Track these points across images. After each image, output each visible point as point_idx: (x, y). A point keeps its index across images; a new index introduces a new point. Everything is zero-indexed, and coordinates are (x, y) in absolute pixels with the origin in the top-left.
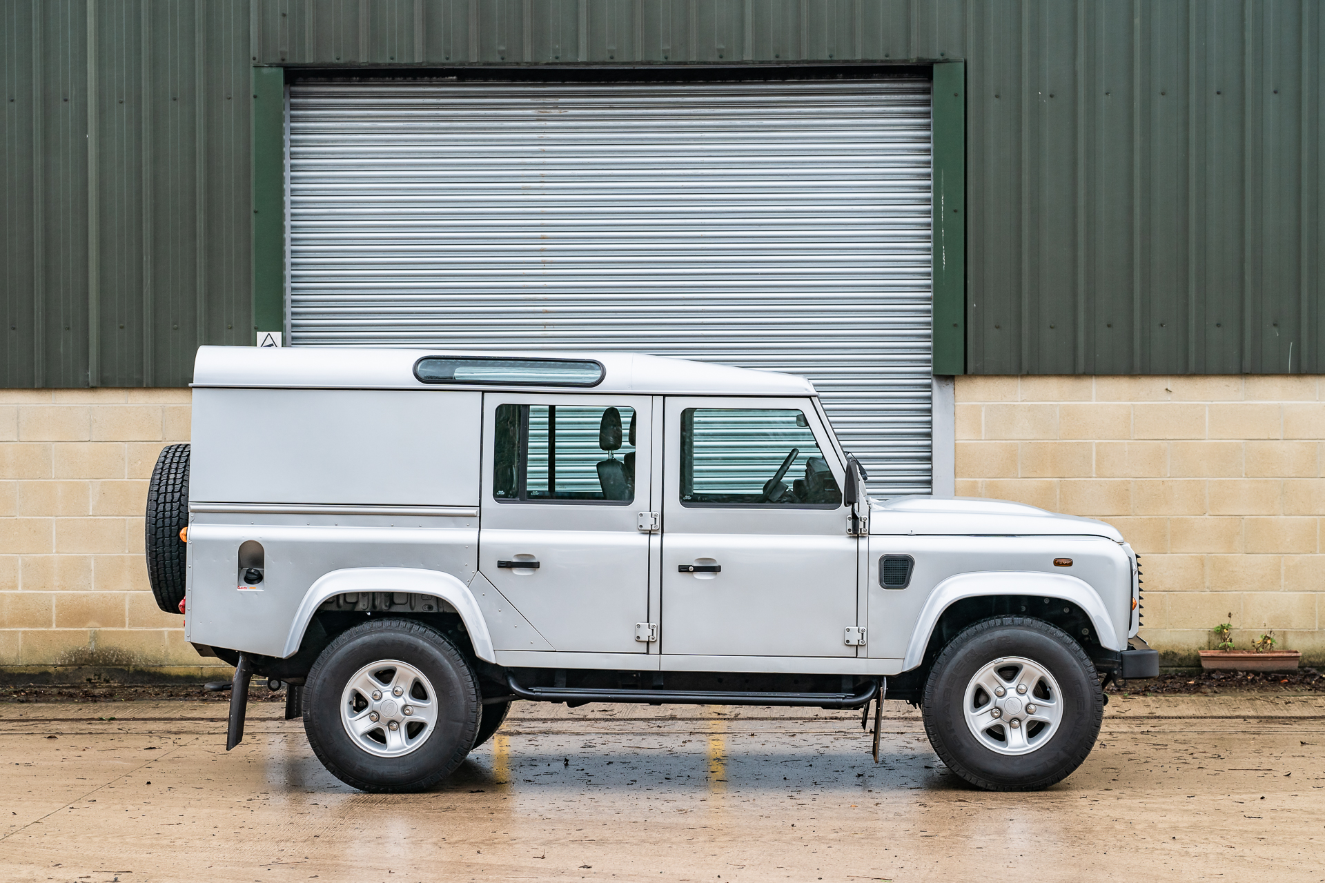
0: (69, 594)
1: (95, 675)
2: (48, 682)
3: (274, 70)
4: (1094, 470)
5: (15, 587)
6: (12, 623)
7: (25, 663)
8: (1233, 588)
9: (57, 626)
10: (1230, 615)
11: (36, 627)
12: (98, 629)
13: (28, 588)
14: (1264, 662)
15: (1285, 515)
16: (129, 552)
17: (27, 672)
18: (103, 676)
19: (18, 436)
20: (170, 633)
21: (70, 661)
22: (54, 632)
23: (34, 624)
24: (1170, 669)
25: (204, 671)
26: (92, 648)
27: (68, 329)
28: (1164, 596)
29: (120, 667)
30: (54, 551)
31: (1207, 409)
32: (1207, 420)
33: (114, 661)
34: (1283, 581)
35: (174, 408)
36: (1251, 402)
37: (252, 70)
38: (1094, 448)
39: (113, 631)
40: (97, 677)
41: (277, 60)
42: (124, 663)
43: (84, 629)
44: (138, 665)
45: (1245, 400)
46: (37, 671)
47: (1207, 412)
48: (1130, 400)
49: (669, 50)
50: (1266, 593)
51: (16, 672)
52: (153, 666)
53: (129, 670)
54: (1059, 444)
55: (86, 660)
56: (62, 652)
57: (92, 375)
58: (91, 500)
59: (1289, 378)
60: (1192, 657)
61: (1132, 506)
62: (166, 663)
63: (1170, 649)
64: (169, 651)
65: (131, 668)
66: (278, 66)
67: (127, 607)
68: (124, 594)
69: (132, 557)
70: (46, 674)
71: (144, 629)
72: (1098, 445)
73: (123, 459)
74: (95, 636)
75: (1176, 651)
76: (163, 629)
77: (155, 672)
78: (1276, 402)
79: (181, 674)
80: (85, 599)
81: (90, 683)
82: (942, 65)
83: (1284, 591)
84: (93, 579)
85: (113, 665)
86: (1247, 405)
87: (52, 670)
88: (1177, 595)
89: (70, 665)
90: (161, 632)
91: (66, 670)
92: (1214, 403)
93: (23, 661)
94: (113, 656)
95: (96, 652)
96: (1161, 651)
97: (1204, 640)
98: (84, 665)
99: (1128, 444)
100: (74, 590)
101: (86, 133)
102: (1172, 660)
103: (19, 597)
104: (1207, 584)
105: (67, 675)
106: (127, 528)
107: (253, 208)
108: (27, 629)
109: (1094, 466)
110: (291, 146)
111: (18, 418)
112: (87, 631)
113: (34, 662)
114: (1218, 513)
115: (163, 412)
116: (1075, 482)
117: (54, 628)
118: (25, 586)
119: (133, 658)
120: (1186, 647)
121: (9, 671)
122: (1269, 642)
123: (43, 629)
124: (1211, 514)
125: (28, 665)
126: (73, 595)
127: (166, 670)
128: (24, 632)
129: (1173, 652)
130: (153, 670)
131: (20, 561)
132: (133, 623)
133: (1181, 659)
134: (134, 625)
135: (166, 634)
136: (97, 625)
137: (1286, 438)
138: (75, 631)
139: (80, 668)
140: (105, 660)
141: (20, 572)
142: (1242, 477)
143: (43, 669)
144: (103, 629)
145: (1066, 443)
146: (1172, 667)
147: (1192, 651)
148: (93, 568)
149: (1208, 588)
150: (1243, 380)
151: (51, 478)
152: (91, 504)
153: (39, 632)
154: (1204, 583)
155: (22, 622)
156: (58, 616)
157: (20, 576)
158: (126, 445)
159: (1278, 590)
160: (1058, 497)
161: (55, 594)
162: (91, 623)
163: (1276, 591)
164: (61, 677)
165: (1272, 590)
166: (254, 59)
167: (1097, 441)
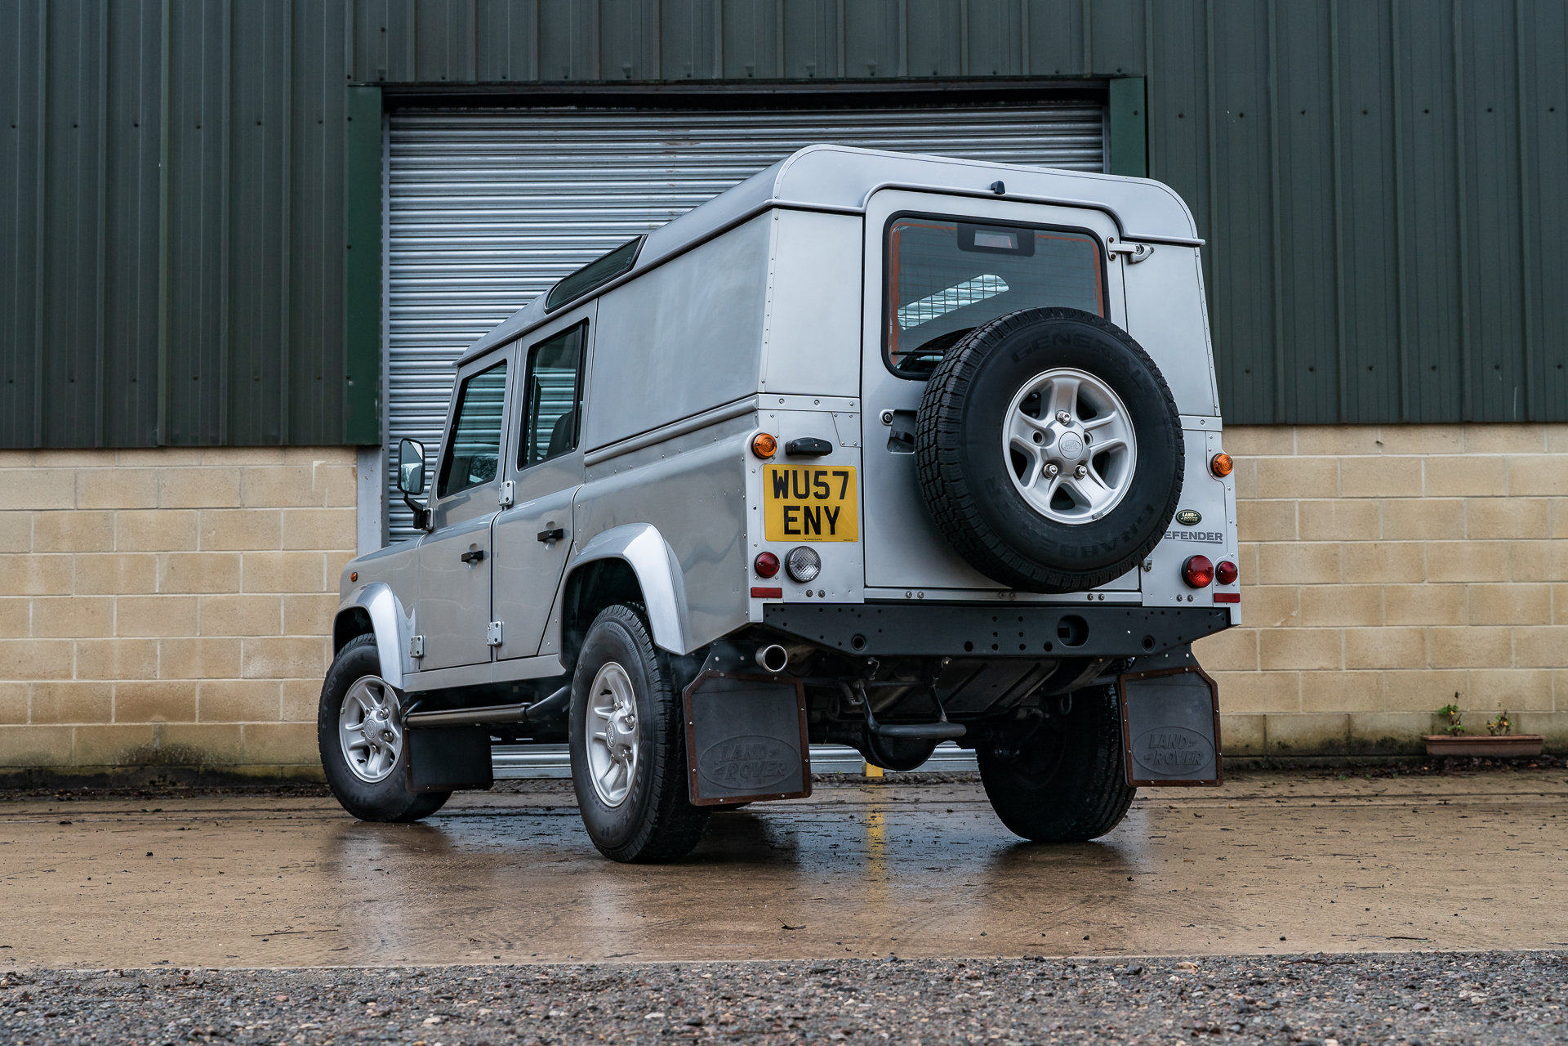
0: (131, 684)
1: (160, 777)
2: (104, 785)
3: (371, 89)
4: (1297, 532)
5: (69, 676)
6: (65, 717)
7: (79, 764)
8: (1458, 665)
9: (117, 721)
10: (1457, 695)
11: (93, 722)
12: (163, 724)
13: (84, 677)
14: (1503, 747)
15: (1514, 582)
16: (201, 635)
17: (81, 774)
18: (169, 778)
19: (76, 503)
20: (247, 727)
21: (130, 760)
22: (113, 727)
23: (91, 718)
24: (1389, 758)
25: (285, 771)
26: (156, 745)
27: (135, 381)
28: (1380, 674)
29: (188, 767)
30: (115, 634)
31: (1423, 463)
32: (1423, 475)
33: (181, 760)
34: (1513, 656)
35: (254, 470)
36: (1471, 455)
37: (346, 90)
38: (1297, 508)
39: (181, 727)
40: (161, 779)
41: (376, 79)
42: (194, 762)
43: (147, 724)
44: (209, 765)
45: (1465, 452)
46: (92, 773)
47: (1423, 466)
48: (1336, 454)
49: (813, 67)
50: (1495, 670)
51: (68, 774)
52: (227, 766)
53: (198, 771)
54: (1258, 503)
55: (149, 760)
56: (122, 751)
57: (160, 431)
58: (158, 575)
59: (1513, 427)
60: (1414, 744)
61: (1341, 573)
62: (241, 762)
63: (1389, 735)
64: (245, 748)
65: (201, 768)
66: (375, 85)
67: (197, 698)
68: (195, 683)
69: (203, 640)
70: (103, 775)
71: (217, 723)
72: (1301, 504)
73: (195, 529)
74: (161, 731)
75: (1395, 737)
76: (239, 723)
77: (229, 773)
78: (1501, 455)
79: (259, 775)
80: (149, 689)
81: (154, 785)
82: (1120, 81)
83: (1516, 668)
84: (159, 667)
85: (181, 764)
86: (1467, 458)
87: (109, 771)
88: (1394, 673)
89: (131, 766)
90: (237, 727)
91: (127, 771)
92: (1430, 456)
93: (77, 762)
94: (181, 754)
95: (161, 751)
96: (1379, 738)
97: (1426, 724)
98: (146, 765)
99: (1336, 502)
100: (136, 678)
101: (159, 162)
102: (1391, 747)
103: (74, 687)
104: (1428, 661)
105: (127, 778)
106: (199, 607)
107: (346, 243)
108: (82, 725)
109: (1297, 528)
110: (391, 183)
111: (76, 483)
112: (150, 727)
113: (90, 762)
114: (1438, 580)
115: (242, 475)
116: (1276, 546)
117: (113, 723)
118: (81, 675)
119: (204, 756)
120: (1406, 733)
121: (60, 774)
122: (1506, 723)
123: (100, 724)
124: (1431, 580)
125: (82, 767)
126: (136, 684)
127: (241, 770)
128: (79, 728)
129: (1392, 739)
130: (226, 770)
131: (75, 646)
132: (205, 716)
133: (1401, 747)
134: (206, 719)
135: (242, 728)
136: (163, 719)
137: (1512, 494)
138: (137, 727)
139: (142, 769)
140: (170, 759)
141: (75, 658)
142: (1463, 539)
143: (100, 770)
144: (169, 723)
145: (1265, 502)
146: (1391, 755)
147: (1414, 737)
148: (159, 653)
149: (1429, 665)
150: (1462, 431)
151: (112, 551)
152: (158, 580)
153: (95, 727)
154: (1424, 659)
155: (77, 717)
156: (117, 709)
157: (75, 664)
158: (199, 513)
159: (1509, 667)
160: (1258, 563)
161: (115, 684)
162: (157, 717)
163: (1506, 667)
164: (119, 778)
165: (1502, 667)
166: (349, 77)
167: (1300, 500)
